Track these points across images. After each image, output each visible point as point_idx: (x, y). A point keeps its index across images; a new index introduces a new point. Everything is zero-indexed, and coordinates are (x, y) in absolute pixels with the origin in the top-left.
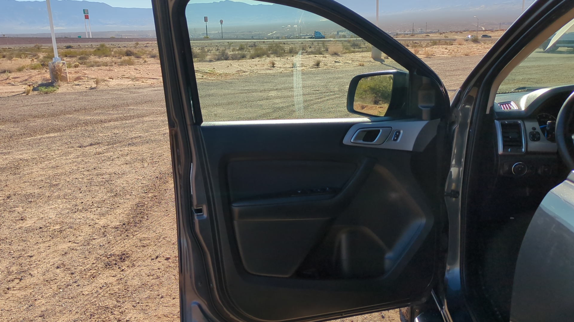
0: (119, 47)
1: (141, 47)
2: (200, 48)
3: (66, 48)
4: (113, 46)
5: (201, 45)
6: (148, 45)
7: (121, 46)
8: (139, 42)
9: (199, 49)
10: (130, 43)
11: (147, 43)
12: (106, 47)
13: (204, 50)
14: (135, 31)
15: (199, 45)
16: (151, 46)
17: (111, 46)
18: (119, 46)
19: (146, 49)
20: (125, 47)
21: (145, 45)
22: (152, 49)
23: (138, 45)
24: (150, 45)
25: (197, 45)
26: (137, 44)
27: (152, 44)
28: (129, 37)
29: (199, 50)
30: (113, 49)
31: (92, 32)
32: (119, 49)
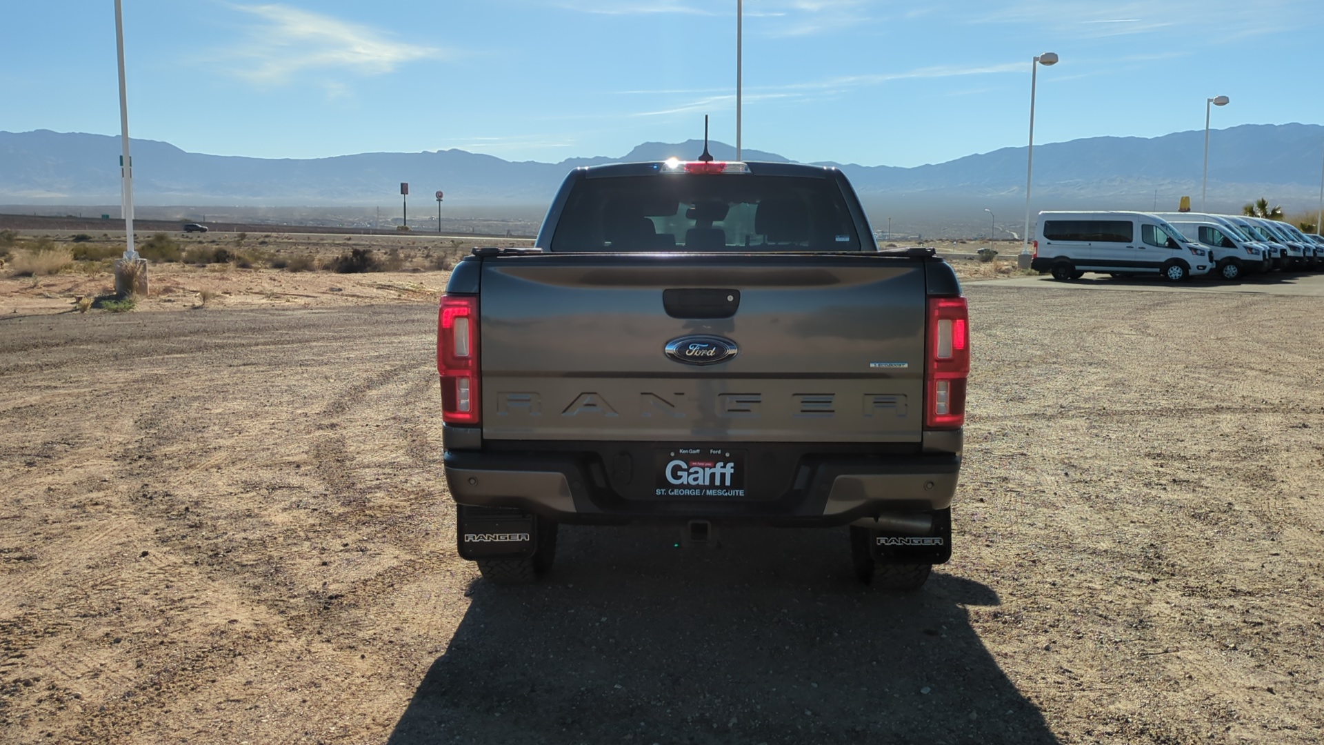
0: (200, 242)
1: (252, 242)
2: (388, 250)
3: (74, 241)
4: (185, 240)
5: (390, 243)
6: (267, 240)
7: (204, 241)
8: (246, 233)
9: (386, 253)
10: (227, 234)
11: (267, 236)
12: (170, 242)
13: (398, 255)
14: (235, 207)
15: (385, 244)
16: (275, 241)
17: (182, 239)
18: (199, 239)
19: (264, 248)
20: (213, 242)
21: (260, 240)
22: (278, 249)
23: (246, 240)
24: (272, 240)
25: (381, 243)
26: (243, 237)
27: (277, 237)
28: (219, 221)
29: (385, 256)
30: (186, 246)
32: (200, 245)
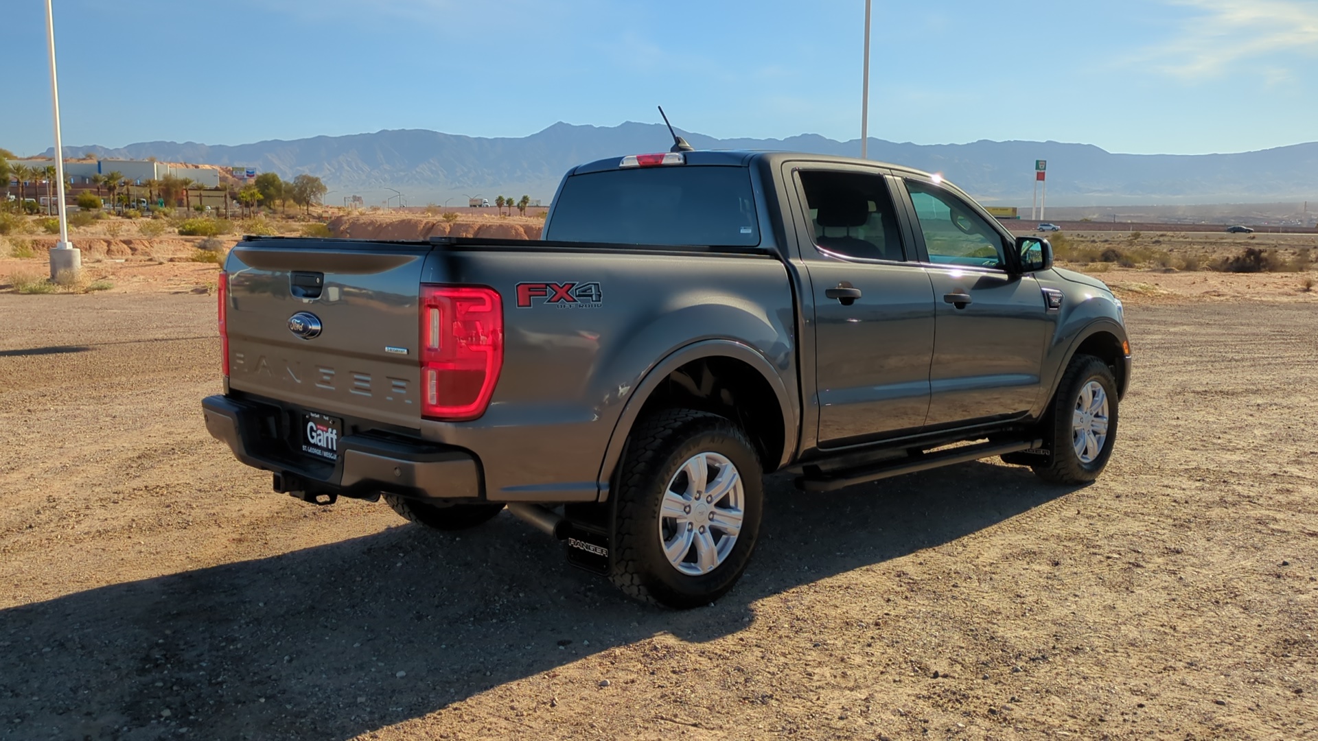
0: (1094, 241)
1: (1145, 242)
2: (1297, 250)
3: (979, 242)
4: (1079, 239)
5: (1301, 243)
6: (1161, 239)
7: (1097, 240)
8: (1141, 232)
9: (1294, 254)
10: (1120, 233)
11: (1162, 236)
12: (1065, 241)
13: (1309, 256)
14: (1152, 207)
15: (1296, 243)
16: (1170, 241)
17: (1076, 238)
18: (1092, 239)
19: (1156, 248)
20: (1106, 241)
21: (1154, 240)
22: (1170, 248)
23: (1139, 239)
24: (1166, 239)
25: (1289, 243)
26: (1137, 236)
27: (1173, 236)
28: (1135, 221)
29: (1293, 257)
30: (1078, 245)
31: (1045, 209)
32: (1090, 245)
